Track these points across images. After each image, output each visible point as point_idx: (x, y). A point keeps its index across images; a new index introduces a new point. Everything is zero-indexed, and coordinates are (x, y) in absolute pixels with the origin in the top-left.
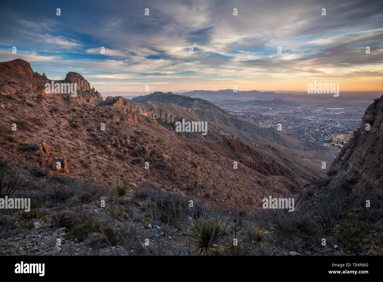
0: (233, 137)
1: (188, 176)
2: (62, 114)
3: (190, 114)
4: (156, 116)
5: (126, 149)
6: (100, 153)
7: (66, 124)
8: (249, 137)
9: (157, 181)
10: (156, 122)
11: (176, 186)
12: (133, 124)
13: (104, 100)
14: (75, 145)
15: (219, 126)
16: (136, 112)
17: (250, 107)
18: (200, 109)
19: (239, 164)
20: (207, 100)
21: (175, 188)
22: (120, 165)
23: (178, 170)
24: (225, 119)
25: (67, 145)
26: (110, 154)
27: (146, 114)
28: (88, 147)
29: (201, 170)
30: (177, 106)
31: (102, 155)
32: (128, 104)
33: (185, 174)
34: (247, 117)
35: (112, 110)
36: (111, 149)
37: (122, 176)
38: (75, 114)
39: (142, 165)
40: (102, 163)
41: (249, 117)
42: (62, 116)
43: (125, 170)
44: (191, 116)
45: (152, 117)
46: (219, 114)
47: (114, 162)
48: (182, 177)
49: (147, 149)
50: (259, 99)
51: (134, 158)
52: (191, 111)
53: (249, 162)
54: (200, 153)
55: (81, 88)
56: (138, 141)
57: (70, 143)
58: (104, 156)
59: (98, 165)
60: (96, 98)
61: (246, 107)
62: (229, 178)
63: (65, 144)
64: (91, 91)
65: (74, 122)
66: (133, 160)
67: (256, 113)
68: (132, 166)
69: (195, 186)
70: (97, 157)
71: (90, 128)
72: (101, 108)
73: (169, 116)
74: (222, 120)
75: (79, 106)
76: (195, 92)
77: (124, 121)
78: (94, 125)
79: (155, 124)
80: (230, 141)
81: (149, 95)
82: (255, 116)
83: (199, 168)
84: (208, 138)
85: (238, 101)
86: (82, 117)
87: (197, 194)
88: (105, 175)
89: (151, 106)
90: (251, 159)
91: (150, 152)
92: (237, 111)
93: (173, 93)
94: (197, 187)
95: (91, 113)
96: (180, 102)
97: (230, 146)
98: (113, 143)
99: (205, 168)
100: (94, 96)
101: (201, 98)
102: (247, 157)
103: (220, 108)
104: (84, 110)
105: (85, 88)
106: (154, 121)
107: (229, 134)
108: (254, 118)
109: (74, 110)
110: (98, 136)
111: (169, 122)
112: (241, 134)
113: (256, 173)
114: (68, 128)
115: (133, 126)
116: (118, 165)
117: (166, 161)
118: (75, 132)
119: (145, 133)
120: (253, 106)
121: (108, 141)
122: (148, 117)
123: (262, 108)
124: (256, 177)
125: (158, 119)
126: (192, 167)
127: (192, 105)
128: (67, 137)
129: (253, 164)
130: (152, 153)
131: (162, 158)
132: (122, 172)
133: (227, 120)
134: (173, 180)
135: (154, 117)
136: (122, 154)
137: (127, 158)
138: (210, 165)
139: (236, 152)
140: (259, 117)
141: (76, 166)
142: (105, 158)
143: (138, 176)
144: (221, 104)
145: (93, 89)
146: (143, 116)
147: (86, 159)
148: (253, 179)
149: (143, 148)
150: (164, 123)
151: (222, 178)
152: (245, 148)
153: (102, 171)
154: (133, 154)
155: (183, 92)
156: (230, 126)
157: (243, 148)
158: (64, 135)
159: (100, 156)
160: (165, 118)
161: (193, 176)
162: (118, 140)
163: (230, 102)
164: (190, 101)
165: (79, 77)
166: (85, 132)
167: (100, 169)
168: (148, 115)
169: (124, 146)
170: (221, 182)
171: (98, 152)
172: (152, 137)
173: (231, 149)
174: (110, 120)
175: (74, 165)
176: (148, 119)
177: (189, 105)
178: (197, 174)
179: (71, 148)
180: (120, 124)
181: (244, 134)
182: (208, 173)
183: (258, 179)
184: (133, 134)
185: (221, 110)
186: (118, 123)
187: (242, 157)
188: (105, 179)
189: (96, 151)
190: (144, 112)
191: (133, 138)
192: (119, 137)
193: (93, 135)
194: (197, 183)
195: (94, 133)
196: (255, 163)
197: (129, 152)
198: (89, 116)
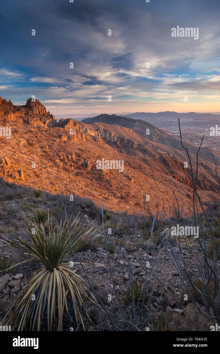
0: (169, 155)
1: (123, 187)
2: (21, 135)
3: (131, 134)
4: (102, 135)
5: (72, 163)
6: (51, 167)
7: (25, 142)
8: (184, 156)
9: (96, 190)
10: (101, 141)
11: (112, 194)
12: (78, 142)
13: (58, 122)
14: (31, 160)
15: (157, 145)
16: (84, 132)
17: (187, 128)
18: (140, 130)
19: (172, 179)
20: (147, 121)
21: (111, 196)
22: (66, 176)
23: (114, 182)
24: (162, 139)
25: (25, 159)
26: (59, 167)
27: (93, 134)
28: (41, 161)
29: (135, 182)
30: (120, 127)
31: (52, 168)
32: (77, 125)
33: (120, 185)
34: (184, 137)
35: (61, 131)
36: (60, 163)
37: (66, 185)
38: (32, 135)
39: (84, 177)
40: (51, 174)
41: (185, 137)
42: (21, 136)
43: (70, 180)
44: (132, 136)
45: (98, 136)
46: (157, 135)
47: (62, 174)
48: (117, 187)
49: (89, 164)
50: (196, 120)
51: (77, 171)
52: (132, 131)
53: (181, 178)
54: (137, 168)
55: (39, 112)
56: (82, 157)
57: (28, 158)
58: (54, 169)
59: (49, 176)
60: (51, 120)
61: (184, 128)
62: (159, 190)
63: (24, 159)
64: (47, 115)
65: (31, 141)
66: (77, 173)
67: (192, 134)
68: (76, 177)
69: (128, 196)
70: (48, 169)
71: (44, 146)
72: (52, 129)
73: (113, 135)
74: (160, 140)
75: (35, 128)
76: (137, 114)
77: (71, 140)
78: (46, 143)
79: (101, 143)
80: (166, 158)
81: (96, 117)
82: (191, 136)
83: (133, 181)
84: (146, 155)
85: (175, 122)
86: (36, 137)
87: (129, 202)
88: (53, 184)
89: (98, 126)
90: (184, 175)
91: (91, 166)
92: (174, 132)
93: (117, 115)
94: (129, 197)
95: (44, 133)
96: (123, 123)
97: (166, 163)
98: (61, 158)
99: (138, 181)
100: (49, 119)
101: (142, 120)
102: (180, 173)
103: (159, 128)
104: (39, 131)
105: (42, 112)
106: (100, 139)
107: (165, 153)
108: (190, 139)
109: (30, 131)
110: (50, 153)
111: (112, 141)
112: (176, 152)
113: (186, 187)
114: (26, 146)
115: (78, 144)
116: (65, 176)
117: (104, 174)
118: (31, 149)
119: (88, 150)
120: (190, 127)
121: (57, 157)
122: (95, 136)
123: (198, 129)
124: (186, 191)
125: (103, 138)
126: (126, 180)
127: (133, 125)
128: (25, 153)
129: (185, 179)
130: (93, 167)
131: (101, 172)
132: (67, 182)
133: (165, 140)
134: (109, 190)
135: (100, 136)
136: (68, 167)
137: (72, 171)
138: (144, 178)
139: (171, 169)
140: (195, 137)
141: (30, 176)
142: (54, 170)
143: (81, 185)
144: (160, 125)
145: (49, 112)
146: (91, 135)
147: (40, 171)
148: (183, 192)
149: (86, 163)
150: (108, 141)
151: (153, 190)
152: (179, 165)
153: (51, 181)
154: (77, 168)
155: (126, 114)
156: (167, 145)
157: (177, 165)
158: (23, 152)
159: (50, 168)
160: (109, 138)
161: (127, 187)
162: (65, 155)
163: (168, 123)
164: (132, 122)
165: (37, 103)
166: (39, 150)
167: (49, 179)
168: (95, 135)
169: (70, 161)
170: (152, 193)
171: (49, 166)
172: (94, 154)
173: (166, 166)
174: (59, 139)
175: (29, 175)
176: (95, 138)
177: (131, 125)
178: (130, 186)
179: (28, 161)
180: (67, 142)
181: (180, 152)
182: (141, 186)
183: (188, 192)
184: (78, 151)
185: (159, 131)
186: (65, 142)
187: (176, 173)
188: (53, 186)
189: (48, 164)
190: (91, 132)
191: (78, 154)
192: (66, 153)
193: (45, 152)
194: (130, 193)
195: (46, 150)
196: (188, 178)
197: (74, 166)
198: (42, 136)
